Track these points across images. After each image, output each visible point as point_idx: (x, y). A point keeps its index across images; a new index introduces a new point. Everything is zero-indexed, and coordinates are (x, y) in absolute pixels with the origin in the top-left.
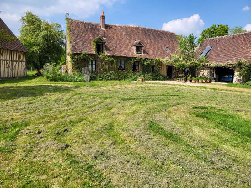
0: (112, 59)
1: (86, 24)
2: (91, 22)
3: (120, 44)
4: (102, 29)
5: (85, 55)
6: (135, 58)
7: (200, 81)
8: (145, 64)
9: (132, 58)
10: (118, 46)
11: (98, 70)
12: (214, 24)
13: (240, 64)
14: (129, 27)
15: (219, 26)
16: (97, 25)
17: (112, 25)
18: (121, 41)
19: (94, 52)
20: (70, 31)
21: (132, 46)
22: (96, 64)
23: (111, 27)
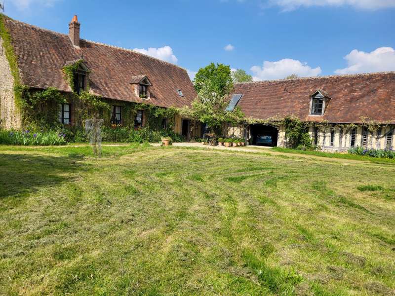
0: (104, 103)
1: (42, 32)
2: (52, 31)
3: (111, 78)
4: (74, 46)
5: (54, 92)
6: (139, 104)
7: (234, 144)
8: (156, 115)
9: (135, 103)
10: (109, 82)
11: (75, 123)
12: (213, 63)
13: (288, 121)
14: (120, 50)
15: (218, 65)
16: (63, 38)
17: (90, 41)
18: (112, 73)
19: (70, 89)
20: (13, 42)
21: (132, 84)
22: (70, 112)
23: (89, 45)
